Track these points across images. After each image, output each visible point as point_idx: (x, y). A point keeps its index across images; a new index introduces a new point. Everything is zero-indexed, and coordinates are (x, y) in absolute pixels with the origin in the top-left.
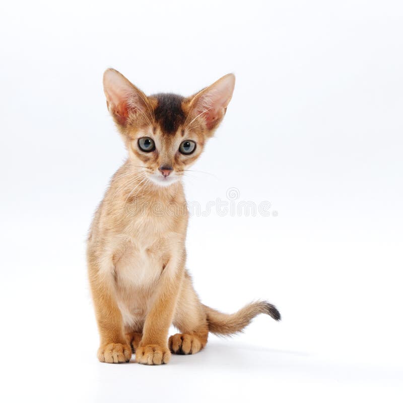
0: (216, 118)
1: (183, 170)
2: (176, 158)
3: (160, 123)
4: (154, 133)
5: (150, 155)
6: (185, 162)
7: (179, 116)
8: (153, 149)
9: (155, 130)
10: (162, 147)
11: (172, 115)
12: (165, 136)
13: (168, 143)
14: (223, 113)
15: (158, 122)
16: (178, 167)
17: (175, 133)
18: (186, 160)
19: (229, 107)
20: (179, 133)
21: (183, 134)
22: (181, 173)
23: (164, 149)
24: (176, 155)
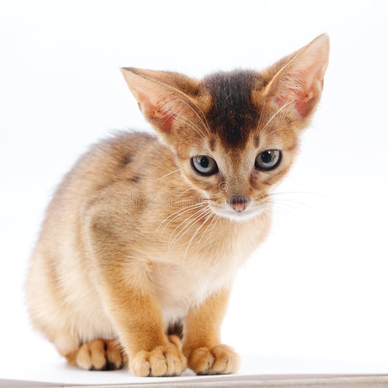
0: (311, 96)
1: (266, 196)
2: (252, 181)
3: (219, 133)
4: (213, 150)
5: (212, 180)
6: (267, 183)
7: (248, 116)
8: (215, 170)
9: (212, 144)
10: (228, 167)
11: (235, 118)
12: (230, 152)
13: (236, 161)
14: (320, 88)
15: (215, 133)
16: (257, 193)
17: (245, 145)
18: (270, 179)
19: (327, 77)
20: (250, 143)
21: (257, 143)
22: (263, 200)
23: (231, 170)
24: (251, 175)
